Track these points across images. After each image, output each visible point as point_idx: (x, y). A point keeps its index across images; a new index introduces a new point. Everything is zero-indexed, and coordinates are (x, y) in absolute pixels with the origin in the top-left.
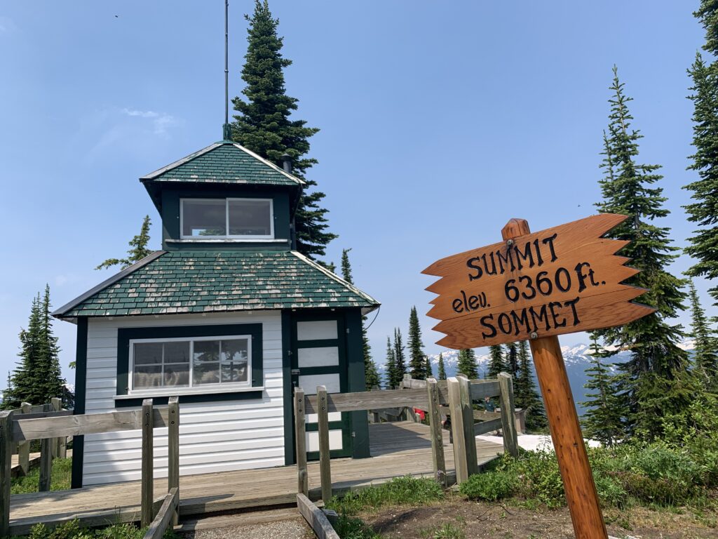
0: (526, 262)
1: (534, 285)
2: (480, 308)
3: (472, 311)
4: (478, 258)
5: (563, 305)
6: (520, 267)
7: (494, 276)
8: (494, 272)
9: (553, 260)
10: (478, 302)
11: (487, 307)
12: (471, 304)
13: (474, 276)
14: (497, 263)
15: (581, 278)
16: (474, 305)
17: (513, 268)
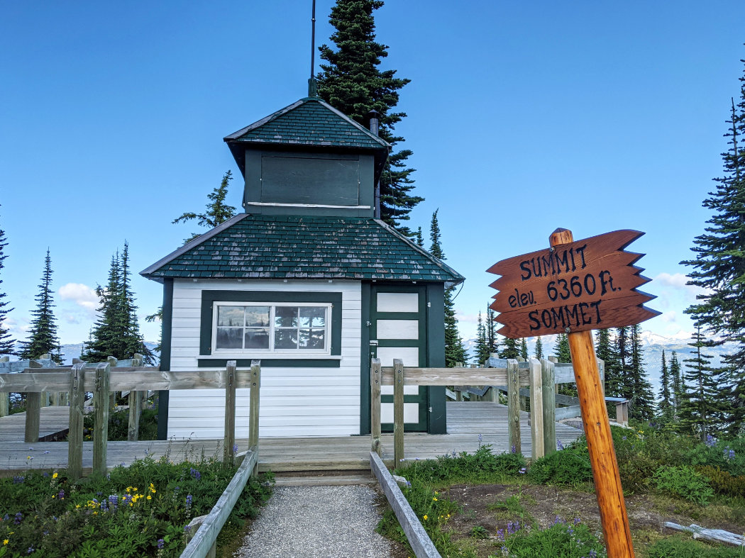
0: (563, 267)
1: (569, 287)
2: (529, 305)
3: (523, 307)
4: (528, 262)
5: (589, 305)
6: (559, 271)
7: (539, 277)
8: (540, 274)
9: (583, 267)
10: (527, 299)
11: (533, 304)
12: (522, 300)
13: (525, 276)
14: (542, 266)
15: (603, 283)
16: (524, 302)
17: (554, 272)
